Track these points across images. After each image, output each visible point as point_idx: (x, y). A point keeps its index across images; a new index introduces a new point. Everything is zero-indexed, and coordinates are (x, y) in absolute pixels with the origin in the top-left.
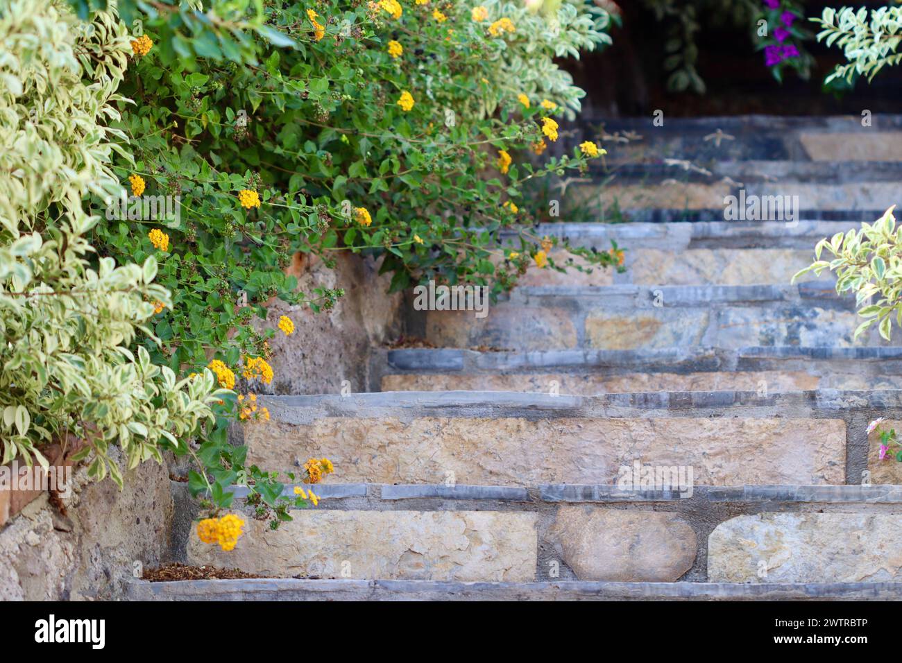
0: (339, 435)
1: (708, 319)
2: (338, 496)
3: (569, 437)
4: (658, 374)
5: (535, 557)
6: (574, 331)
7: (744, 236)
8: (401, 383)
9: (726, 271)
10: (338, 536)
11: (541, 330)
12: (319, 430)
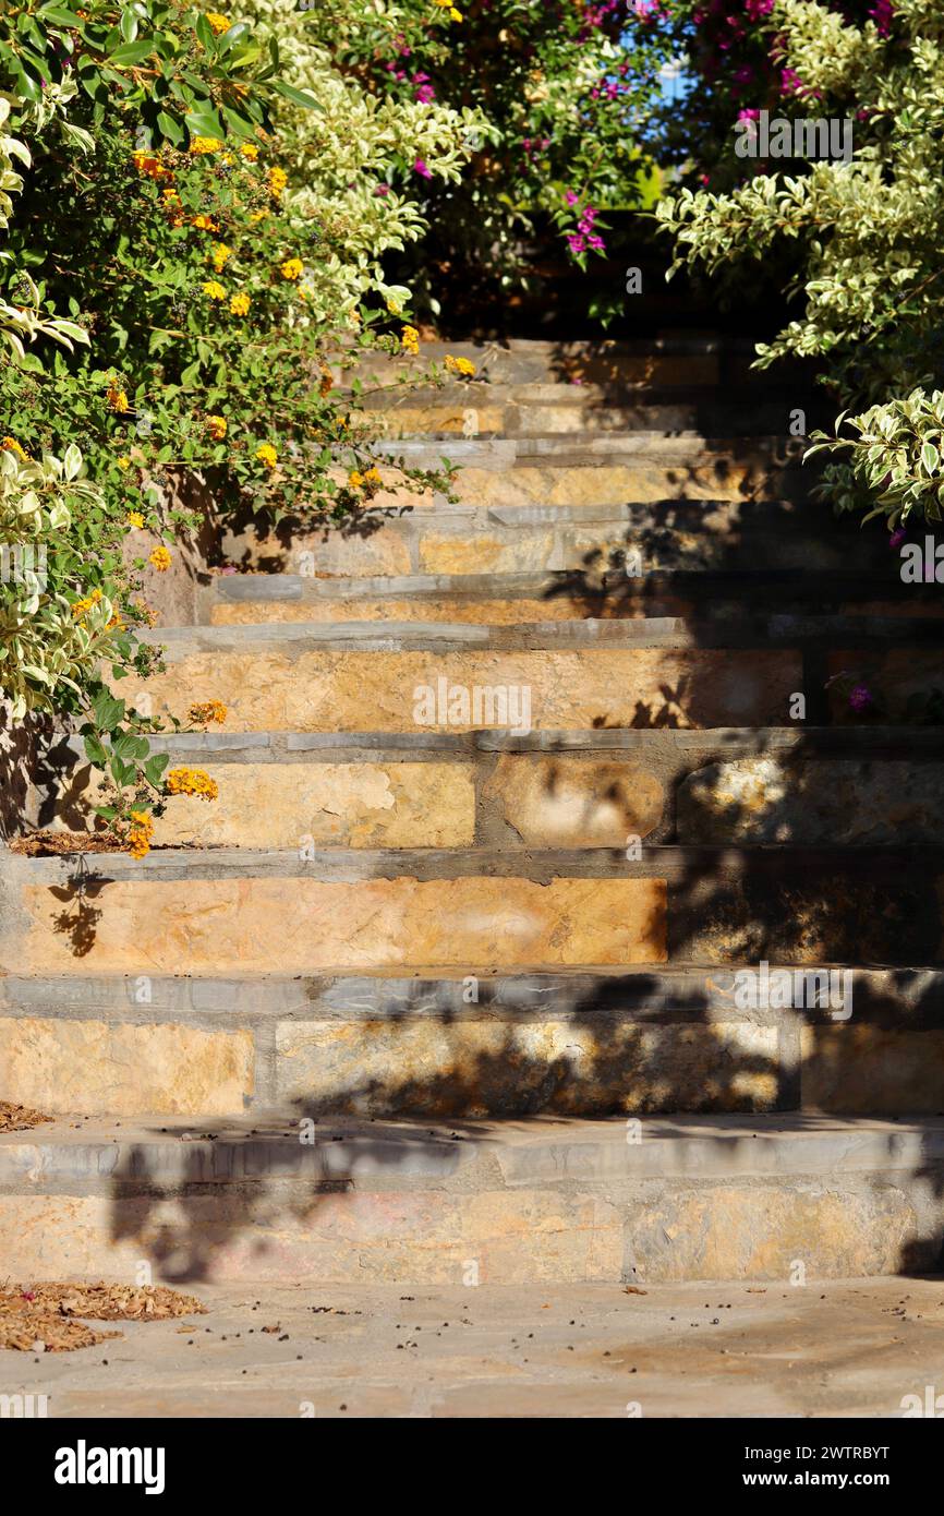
0: (215, 674)
1: (553, 541)
2: (235, 747)
3: (483, 673)
4: (518, 602)
5: (473, 815)
6: (408, 555)
7: (573, 454)
8: (233, 613)
9: (554, 491)
10: (237, 796)
11: (373, 554)
12: (190, 669)
